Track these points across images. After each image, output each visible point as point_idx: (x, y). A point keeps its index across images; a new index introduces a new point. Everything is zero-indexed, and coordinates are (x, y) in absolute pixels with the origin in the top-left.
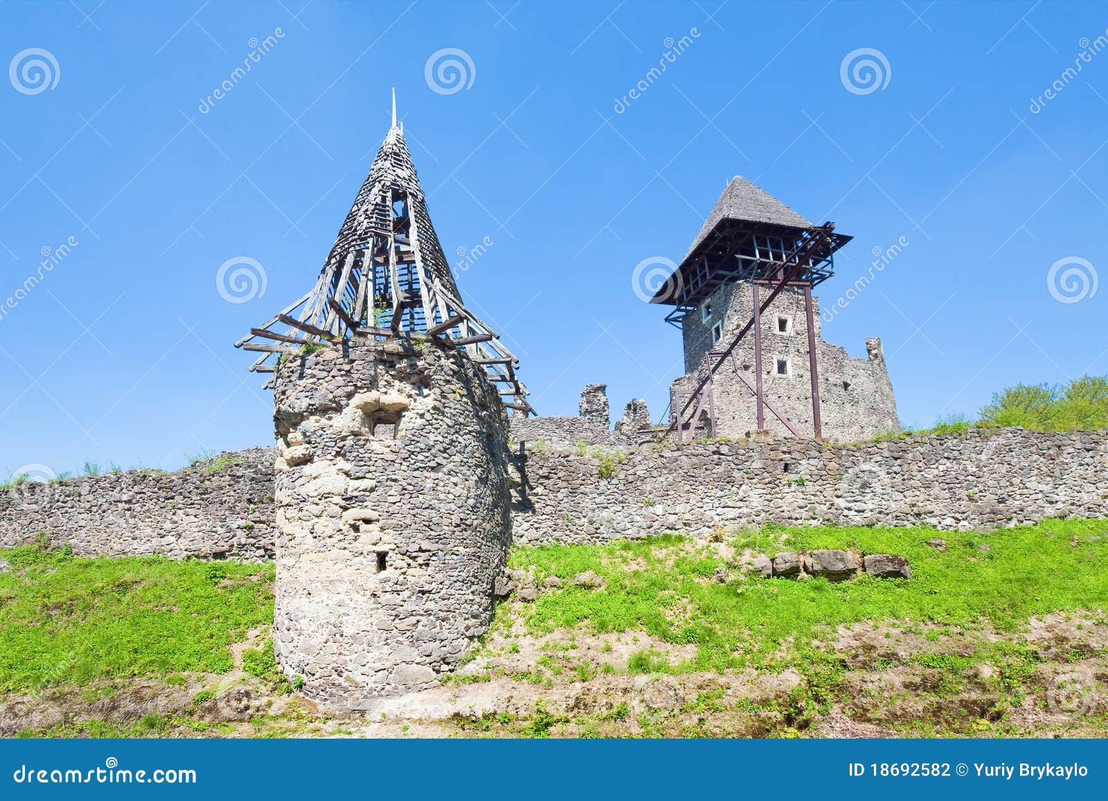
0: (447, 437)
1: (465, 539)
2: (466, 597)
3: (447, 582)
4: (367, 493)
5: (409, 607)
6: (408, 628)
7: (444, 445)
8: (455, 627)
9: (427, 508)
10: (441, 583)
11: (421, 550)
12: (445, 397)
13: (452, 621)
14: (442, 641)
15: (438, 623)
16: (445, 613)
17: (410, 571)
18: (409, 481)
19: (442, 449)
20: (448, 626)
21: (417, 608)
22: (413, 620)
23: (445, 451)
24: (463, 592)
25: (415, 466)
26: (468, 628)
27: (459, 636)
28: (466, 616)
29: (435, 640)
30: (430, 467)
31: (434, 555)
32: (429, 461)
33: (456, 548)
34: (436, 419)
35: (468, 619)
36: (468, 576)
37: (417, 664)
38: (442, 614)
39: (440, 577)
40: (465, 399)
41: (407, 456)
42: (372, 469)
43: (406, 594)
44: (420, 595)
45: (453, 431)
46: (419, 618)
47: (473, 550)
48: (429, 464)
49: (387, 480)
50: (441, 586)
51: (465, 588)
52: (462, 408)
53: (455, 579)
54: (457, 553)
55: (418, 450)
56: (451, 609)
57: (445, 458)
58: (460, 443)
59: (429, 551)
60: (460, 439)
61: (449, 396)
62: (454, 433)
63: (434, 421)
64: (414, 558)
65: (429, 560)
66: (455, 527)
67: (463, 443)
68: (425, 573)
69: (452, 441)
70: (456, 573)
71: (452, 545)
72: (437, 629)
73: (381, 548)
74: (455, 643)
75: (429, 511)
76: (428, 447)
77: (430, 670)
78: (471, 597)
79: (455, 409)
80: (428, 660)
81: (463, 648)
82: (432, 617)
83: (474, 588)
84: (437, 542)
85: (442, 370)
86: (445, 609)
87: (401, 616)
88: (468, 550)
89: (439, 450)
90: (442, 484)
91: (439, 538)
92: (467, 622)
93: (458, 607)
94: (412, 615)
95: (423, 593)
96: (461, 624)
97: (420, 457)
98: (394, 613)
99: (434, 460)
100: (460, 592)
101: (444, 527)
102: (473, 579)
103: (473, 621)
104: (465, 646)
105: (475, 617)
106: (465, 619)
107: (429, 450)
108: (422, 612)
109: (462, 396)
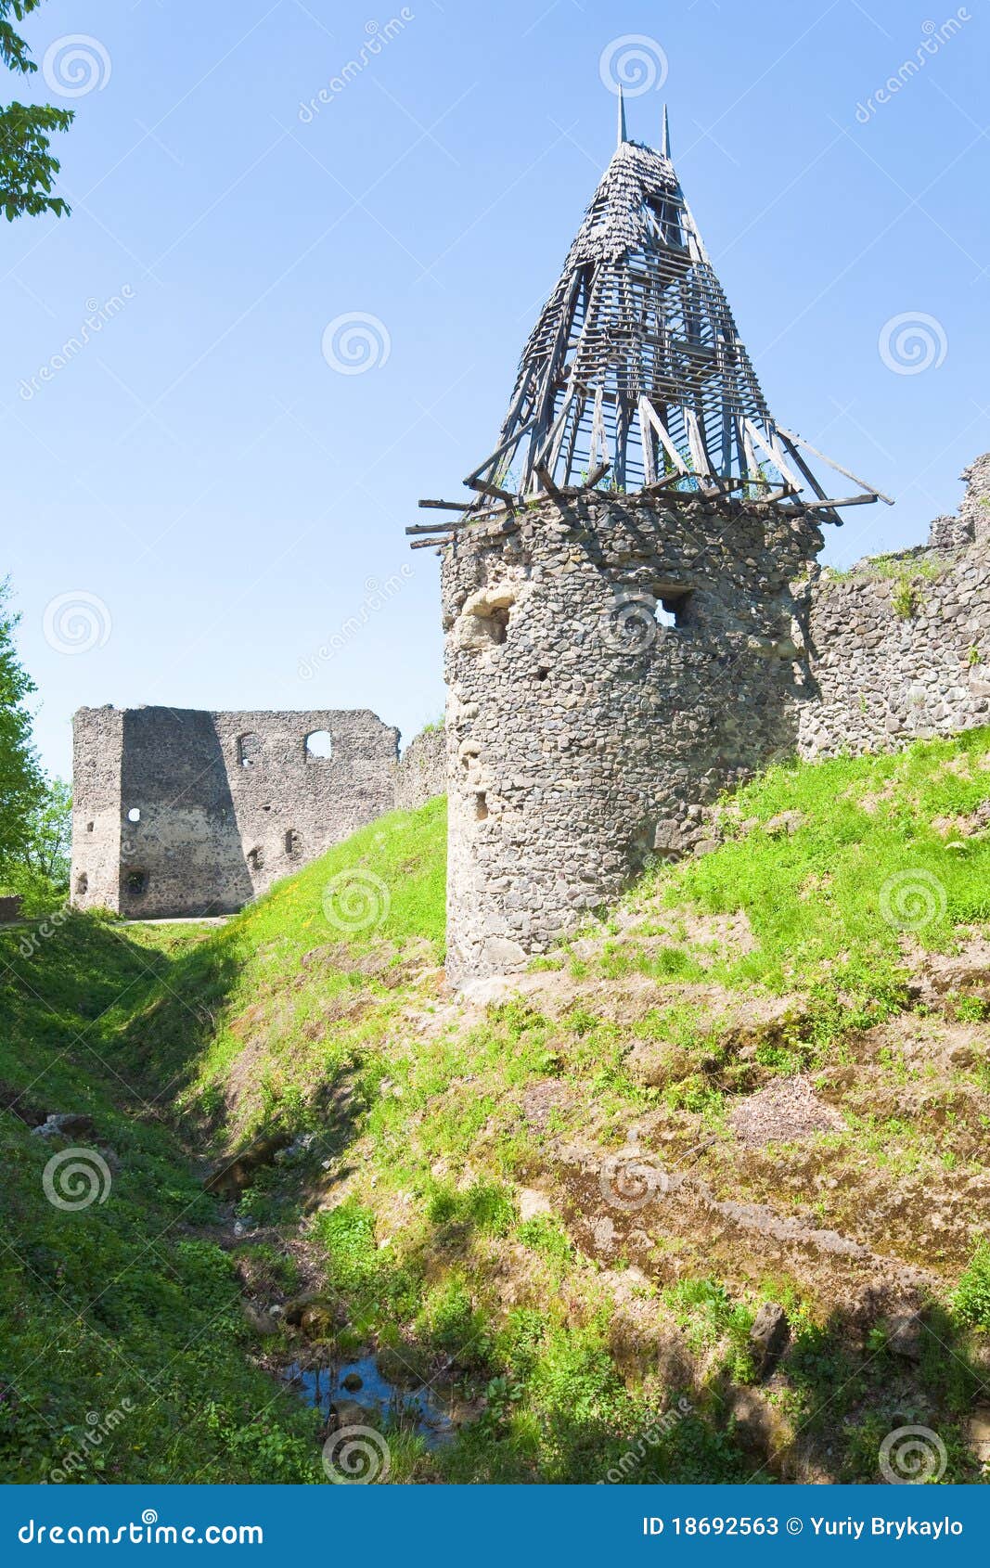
0: (553, 629)
1: (576, 768)
2: (572, 851)
3: (544, 830)
4: (472, 720)
5: (501, 863)
6: (499, 890)
7: (550, 639)
8: (554, 892)
9: (525, 730)
10: (536, 831)
11: (514, 788)
12: (549, 575)
13: (549, 884)
14: (534, 910)
15: (531, 886)
16: (542, 873)
17: (506, 816)
18: (506, 698)
19: (547, 647)
20: (543, 891)
21: (508, 865)
22: (504, 880)
23: (551, 648)
24: (569, 844)
25: (515, 677)
26: (573, 896)
27: (560, 905)
28: (571, 878)
29: (525, 909)
30: (531, 675)
31: (529, 793)
32: (530, 667)
33: (558, 783)
34: (539, 608)
35: (574, 882)
36: (576, 821)
37: (508, 938)
38: (537, 874)
39: (535, 822)
40: (586, 566)
41: (506, 665)
42: (474, 689)
43: (500, 846)
44: (514, 847)
45: (563, 616)
46: (511, 878)
47: (588, 782)
48: (530, 671)
49: (488, 700)
50: (535, 836)
51: (570, 839)
52: (578, 581)
53: (554, 825)
54: (560, 788)
55: (517, 655)
56: (549, 868)
57: (552, 658)
58: (575, 631)
59: (522, 788)
60: (576, 625)
61: (552, 571)
62: (566, 620)
63: (536, 611)
64: (508, 798)
65: (524, 800)
66: (562, 752)
67: (582, 630)
68: (520, 818)
69: (562, 631)
70: (557, 817)
71: (552, 778)
72: (529, 895)
73: (479, 789)
74: (554, 915)
75: (527, 734)
76: (527, 649)
77: (520, 949)
78: (580, 851)
79: (563, 587)
80: (519, 934)
81: (565, 924)
82: (525, 878)
83: (586, 837)
84: (533, 776)
85: (545, 538)
86: (542, 867)
87: (493, 876)
88: (579, 783)
89: (543, 649)
90: (546, 694)
91: (536, 770)
92: (573, 886)
93: (559, 864)
94: (504, 874)
95: (519, 844)
96: (562, 889)
97: (520, 664)
98: (487, 870)
99: (535, 664)
100: (563, 843)
101: (544, 754)
102: (584, 825)
103: (585, 885)
104: (568, 920)
105: (588, 879)
106: (569, 882)
107: (530, 651)
108: (515, 871)
109: (579, 564)
